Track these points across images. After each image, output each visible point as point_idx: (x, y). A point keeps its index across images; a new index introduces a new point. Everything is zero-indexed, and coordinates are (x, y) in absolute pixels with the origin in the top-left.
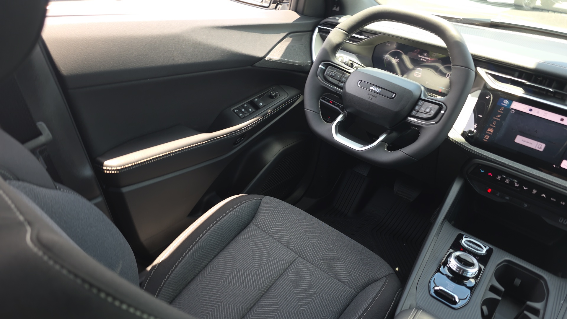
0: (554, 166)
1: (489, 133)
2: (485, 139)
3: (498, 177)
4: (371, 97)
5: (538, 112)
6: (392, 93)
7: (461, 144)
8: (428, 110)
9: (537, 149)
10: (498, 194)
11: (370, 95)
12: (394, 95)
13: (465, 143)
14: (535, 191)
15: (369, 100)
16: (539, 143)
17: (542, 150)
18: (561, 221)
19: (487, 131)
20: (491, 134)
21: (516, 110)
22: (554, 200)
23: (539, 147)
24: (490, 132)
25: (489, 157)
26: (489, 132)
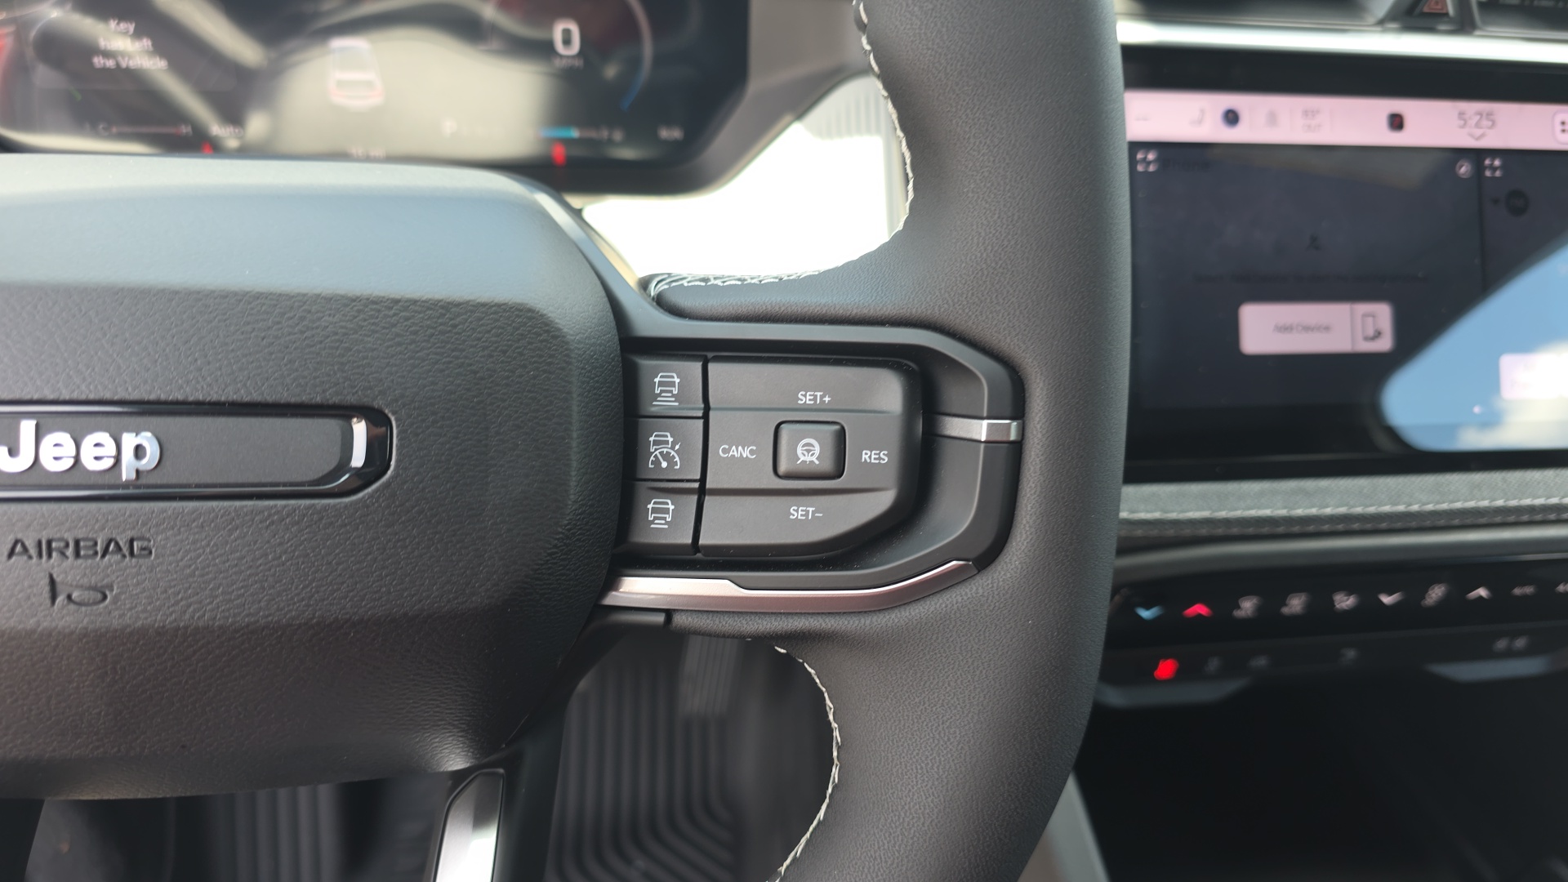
3: (1240, 608)
4: (66, 569)
5: (1272, 119)
6: (331, 425)
8: (809, 452)
9: (1360, 347)
11: (46, 548)
12: (360, 429)
14: (1436, 593)
15: (64, 618)
16: (1360, 308)
17: (1386, 343)
18: (1503, 648)
21: (1165, 148)
22: (1529, 590)
23: (1371, 332)
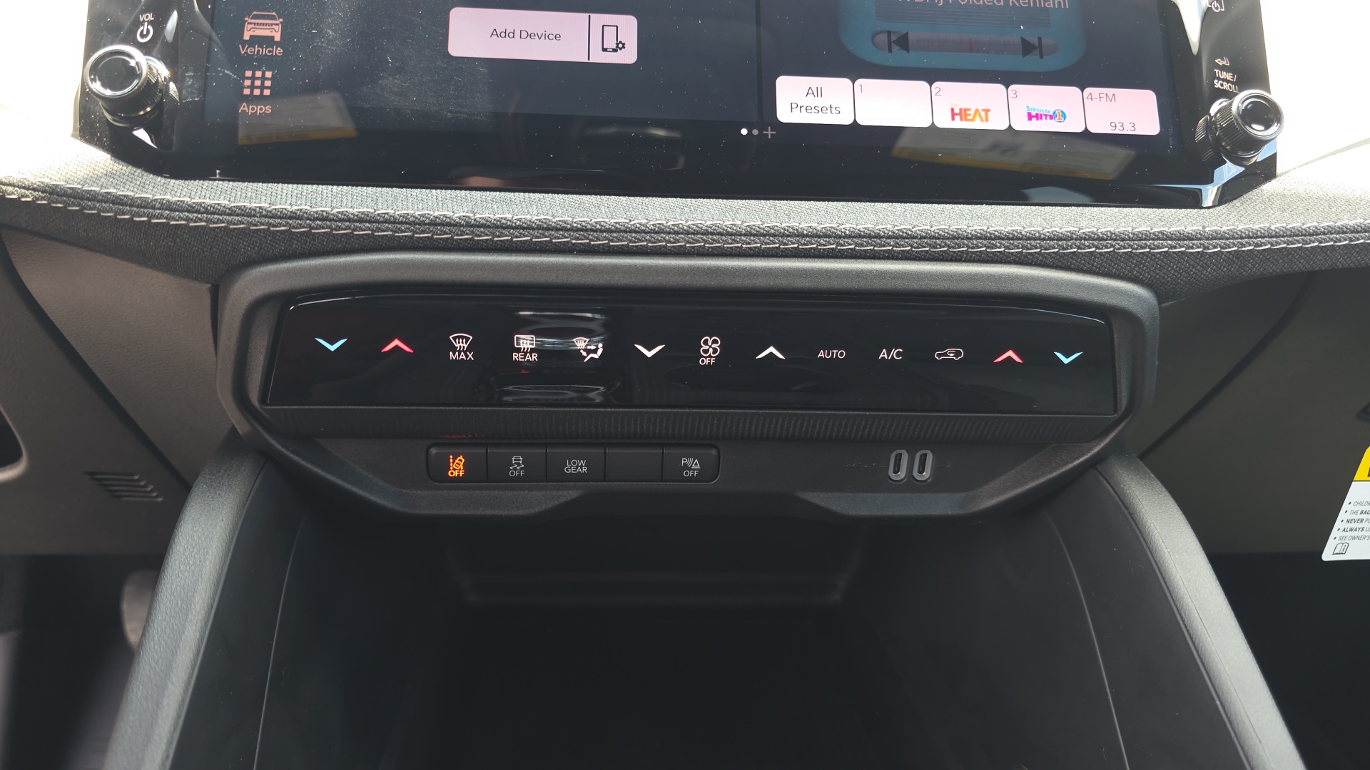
0: (744, 132)
1: (265, 51)
2: (251, 99)
3: (454, 349)
7: (93, 197)
9: (599, 57)
10: (517, 465)
13: (110, 175)
14: (710, 348)
16: (599, 19)
17: (629, 56)
18: (902, 474)
19: (244, 43)
20: (279, 51)
22: (840, 354)
23: (611, 43)
24: (268, 41)
25: (324, 218)
26: (255, 40)
